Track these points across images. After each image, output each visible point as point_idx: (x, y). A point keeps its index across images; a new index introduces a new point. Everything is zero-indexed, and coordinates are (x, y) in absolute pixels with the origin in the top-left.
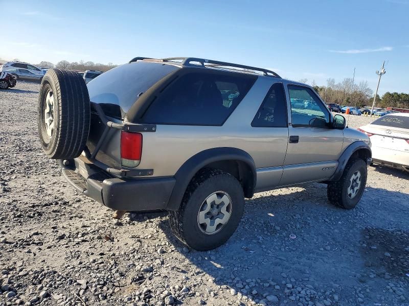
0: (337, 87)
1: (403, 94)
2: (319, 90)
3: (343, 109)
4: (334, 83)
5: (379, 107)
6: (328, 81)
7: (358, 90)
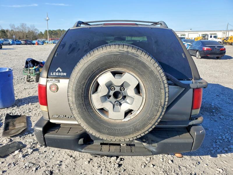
0: (18, 29)
1: (54, 31)
2: (6, 32)
3: (33, 42)
4: (15, 26)
5: (44, 38)
6: (10, 25)
7: (31, 30)
